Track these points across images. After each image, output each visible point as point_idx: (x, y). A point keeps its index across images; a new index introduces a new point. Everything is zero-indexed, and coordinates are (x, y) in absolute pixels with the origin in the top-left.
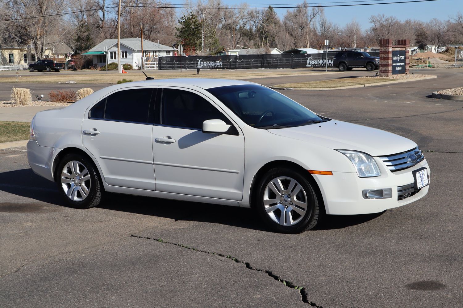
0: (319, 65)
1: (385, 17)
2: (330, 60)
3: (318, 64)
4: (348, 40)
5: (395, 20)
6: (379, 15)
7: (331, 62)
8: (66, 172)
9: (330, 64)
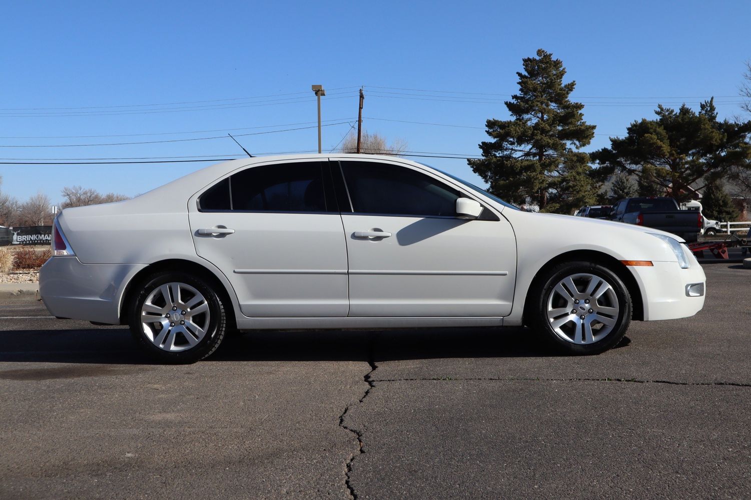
0: (31, 242)
1: (82, 190)
2: (46, 235)
3: (29, 241)
4: (34, 218)
5: (95, 194)
6: (74, 186)
7: (48, 238)
8: (150, 303)
9: (47, 240)
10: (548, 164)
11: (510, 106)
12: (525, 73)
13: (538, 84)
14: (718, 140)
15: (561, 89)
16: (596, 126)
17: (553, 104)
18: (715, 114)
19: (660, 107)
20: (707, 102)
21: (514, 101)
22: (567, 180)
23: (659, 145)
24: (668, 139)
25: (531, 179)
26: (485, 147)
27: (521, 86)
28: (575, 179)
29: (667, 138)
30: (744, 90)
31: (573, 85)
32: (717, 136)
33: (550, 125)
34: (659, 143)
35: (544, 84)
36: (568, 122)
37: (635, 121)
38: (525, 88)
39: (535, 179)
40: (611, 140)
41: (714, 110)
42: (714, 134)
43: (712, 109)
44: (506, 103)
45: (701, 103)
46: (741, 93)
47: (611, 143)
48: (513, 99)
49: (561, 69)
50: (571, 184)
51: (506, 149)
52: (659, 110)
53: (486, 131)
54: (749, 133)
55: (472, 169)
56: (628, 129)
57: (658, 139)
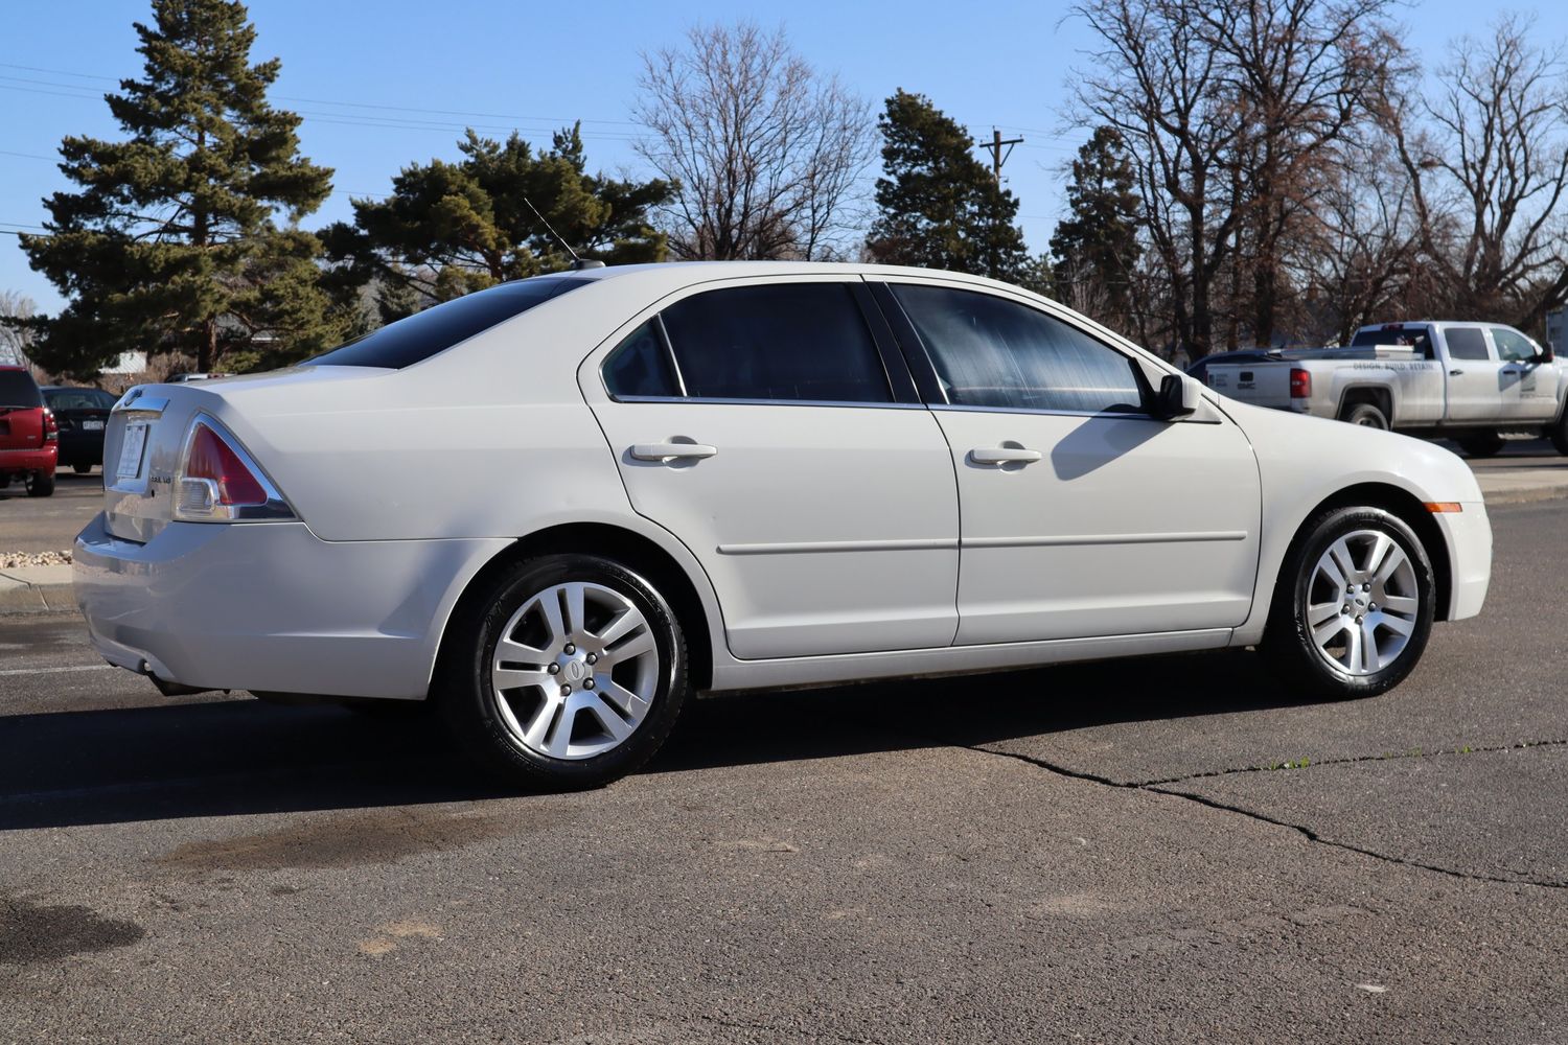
10: (230, 256)
11: (118, 107)
12: (154, 27)
13: (194, 58)
14: (595, 217)
15: (248, 76)
16: (333, 170)
17: (228, 112)
18: (582, 158)
19: (469, 134)
20: (566, 130)
21: (125, 94)
22: (277, 296)
23: (475, 223)
24: (491, 210)
25: (194, 291)
26: (62, 207)
27: (152, 58)
28: (296, 295)
29: (489, 208)
30: (640, 111)
31: (276, 69)
32: (593, 207)
33: (230, 162)
34: (476, 218)
35: (209, 58)
36: (269, 155)
37: (413, 164)
38: (161, 64)
39: (204, 293)
40: (353, 204)
41: (580, 151)
42: (587, 204)
43: (577, 147)
44: (109, 99)
45: (555, 134)
46: (634, 116)
47: (355, 211)
48: (123, 88)
49: (245, 25)
50: (286, 306)
51: (117, 214)
52: (467, 141)
53: (60, 165)
54: (652, 205)
55: (29, 259)
56: (397, 181)
57: (471, 208)
